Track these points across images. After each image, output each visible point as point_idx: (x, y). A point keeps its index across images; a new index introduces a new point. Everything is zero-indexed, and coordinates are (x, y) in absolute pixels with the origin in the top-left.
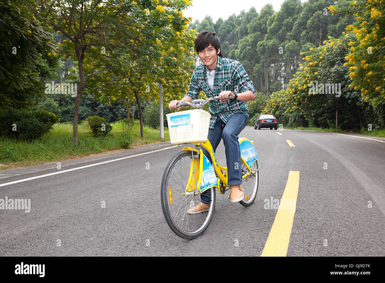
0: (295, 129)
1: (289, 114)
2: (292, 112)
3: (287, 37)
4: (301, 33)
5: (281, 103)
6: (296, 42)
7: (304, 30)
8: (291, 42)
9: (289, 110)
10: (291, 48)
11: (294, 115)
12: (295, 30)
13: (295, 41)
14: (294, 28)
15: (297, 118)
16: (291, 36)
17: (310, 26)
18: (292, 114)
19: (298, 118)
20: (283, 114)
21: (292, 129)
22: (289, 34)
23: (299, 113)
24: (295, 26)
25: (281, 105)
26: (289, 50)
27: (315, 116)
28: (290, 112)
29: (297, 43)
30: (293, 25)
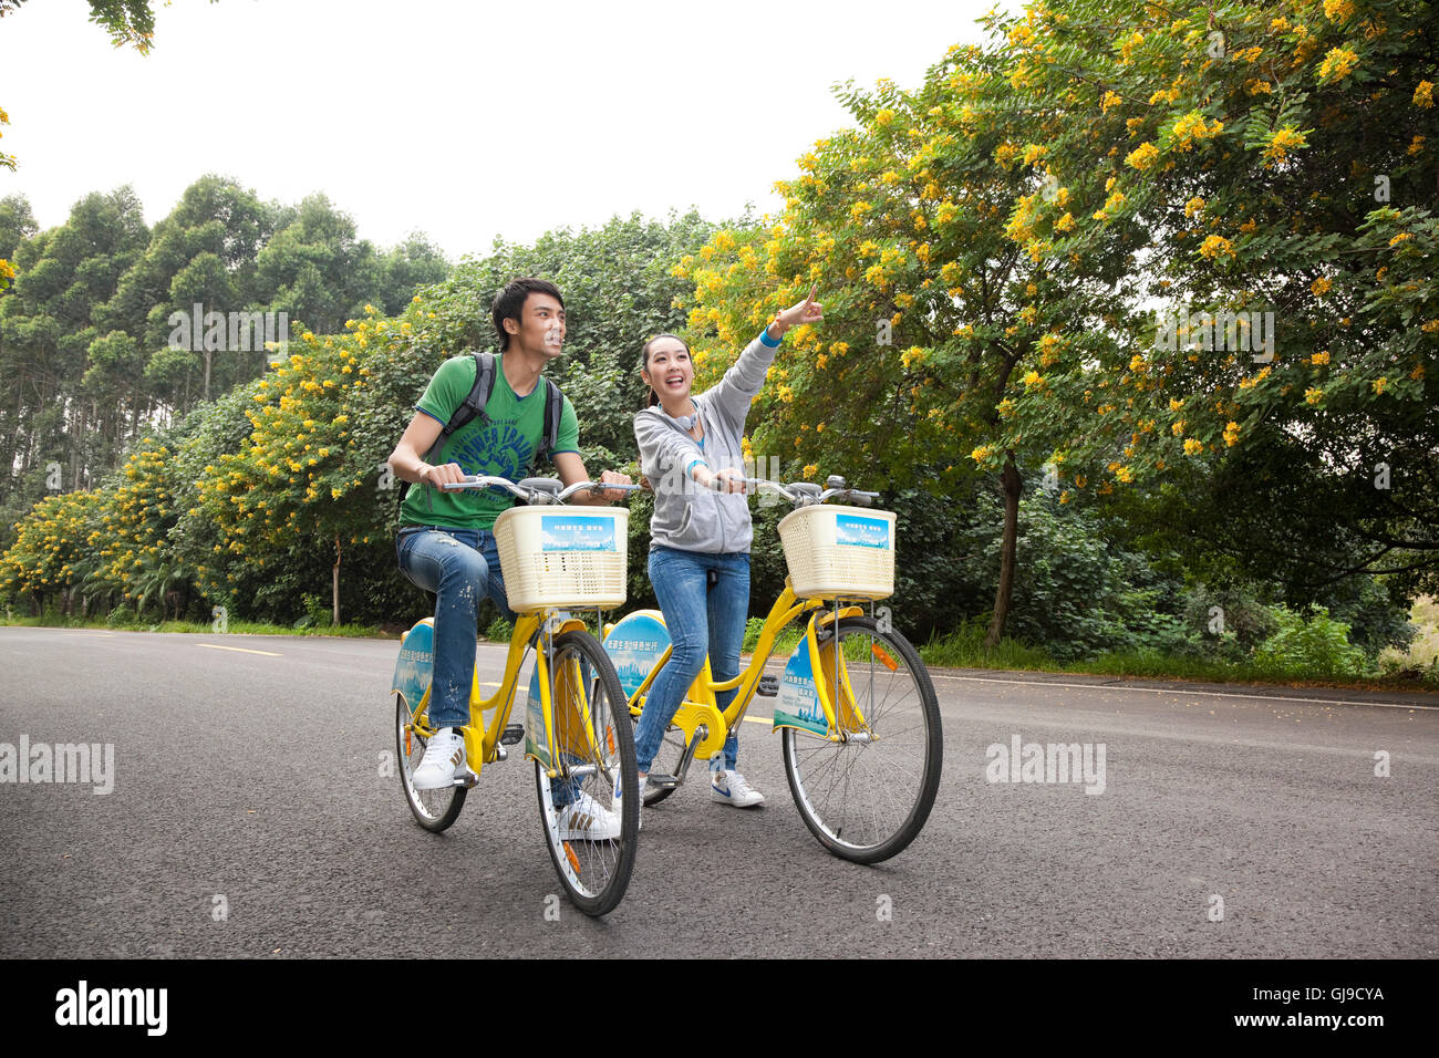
0: (153, 628)
1: (126, 578)
2: (140, 570)
3: (93, 315)
4: (148, 311)
5: (95, 534)
6: (130, 335)
7: (158, 303)
8: (109, 337)
9: (130, 562)
10: (110, 355)
11: (150, 579)
12: (124, 296)
13: (123, 332)
14: (120, 291)
15: (162, 588)
16: (108, 315)
17: (180, 291)
18: (146, 576)
19: (166, 591)
20: (96, 574)
21: (135, 630)
22: (101, 306)
23: (170, 572)
24: (123, 285)
25: (94, 540)
26: (103, 361)
27: (239, 584)
28: (132, 568)
29: (133, 339)
30: (116, 280)
